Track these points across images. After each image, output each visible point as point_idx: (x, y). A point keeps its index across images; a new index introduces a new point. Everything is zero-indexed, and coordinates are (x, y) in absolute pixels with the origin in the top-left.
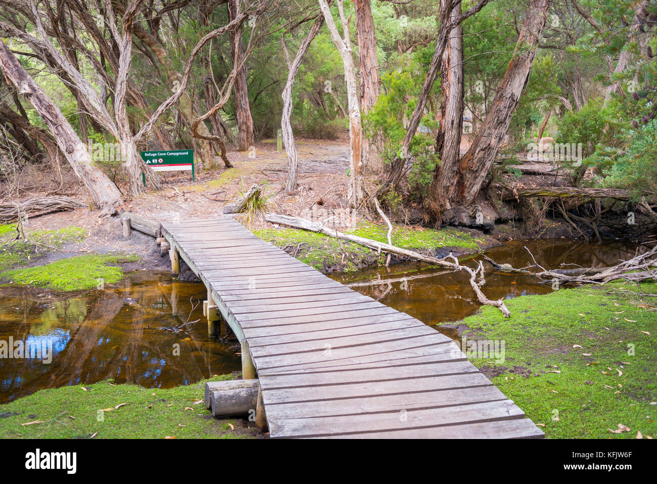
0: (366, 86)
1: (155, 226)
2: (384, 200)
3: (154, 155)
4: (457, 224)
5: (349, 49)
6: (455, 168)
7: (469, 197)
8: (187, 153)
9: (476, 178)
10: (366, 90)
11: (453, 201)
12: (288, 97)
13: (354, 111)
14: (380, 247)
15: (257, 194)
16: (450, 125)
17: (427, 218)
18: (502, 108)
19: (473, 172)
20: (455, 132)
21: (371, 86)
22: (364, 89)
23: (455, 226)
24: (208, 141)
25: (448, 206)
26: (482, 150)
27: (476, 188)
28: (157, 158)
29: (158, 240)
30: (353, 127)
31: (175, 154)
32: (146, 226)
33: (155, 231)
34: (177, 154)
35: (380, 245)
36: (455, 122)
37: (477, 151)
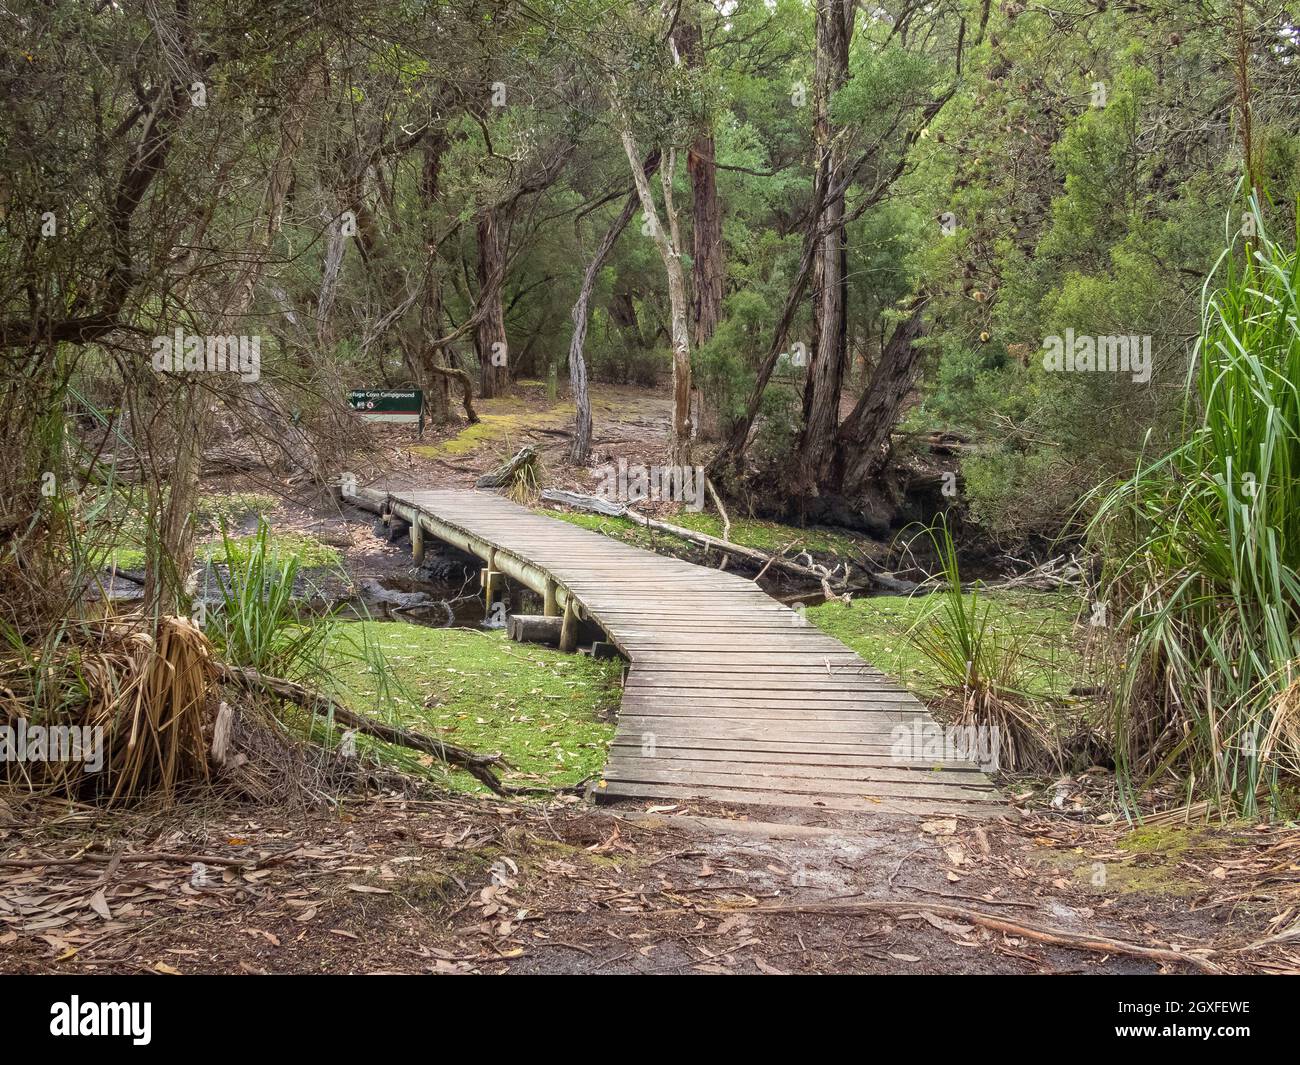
0: (703, 304)
1: (381, 499)
2: (720, 478)
3: (361, 395)
4: (829, 521)
5: (678, 255)
6: (831, 437)
7: (850, 482)
8: (413, 395)
9: (862, 452)
10: (704, 310)
11: (826, 487)
12: (582, 316)
13: (680, 344)
14: (708, 541)
15: (532, 459)
16: (822, 372)
17: (783, 508)
18: (902, 350)
19: (856, 443)
20: (828, 383)
21: (710, 304)
22: (700, 309)
23: (827, 525)
24: (442, 377)
25: (815, 492)
26: (872, 411)
27: (862, 468)
28: (365, 399)
29: (386, 517)
30: (678, 368)
31: (393, 396)
32: (366, 497)
33: (379, 505)
34: (397, 396)
35: (708, 539)
36: (829, 368)
37: (865, 413)
